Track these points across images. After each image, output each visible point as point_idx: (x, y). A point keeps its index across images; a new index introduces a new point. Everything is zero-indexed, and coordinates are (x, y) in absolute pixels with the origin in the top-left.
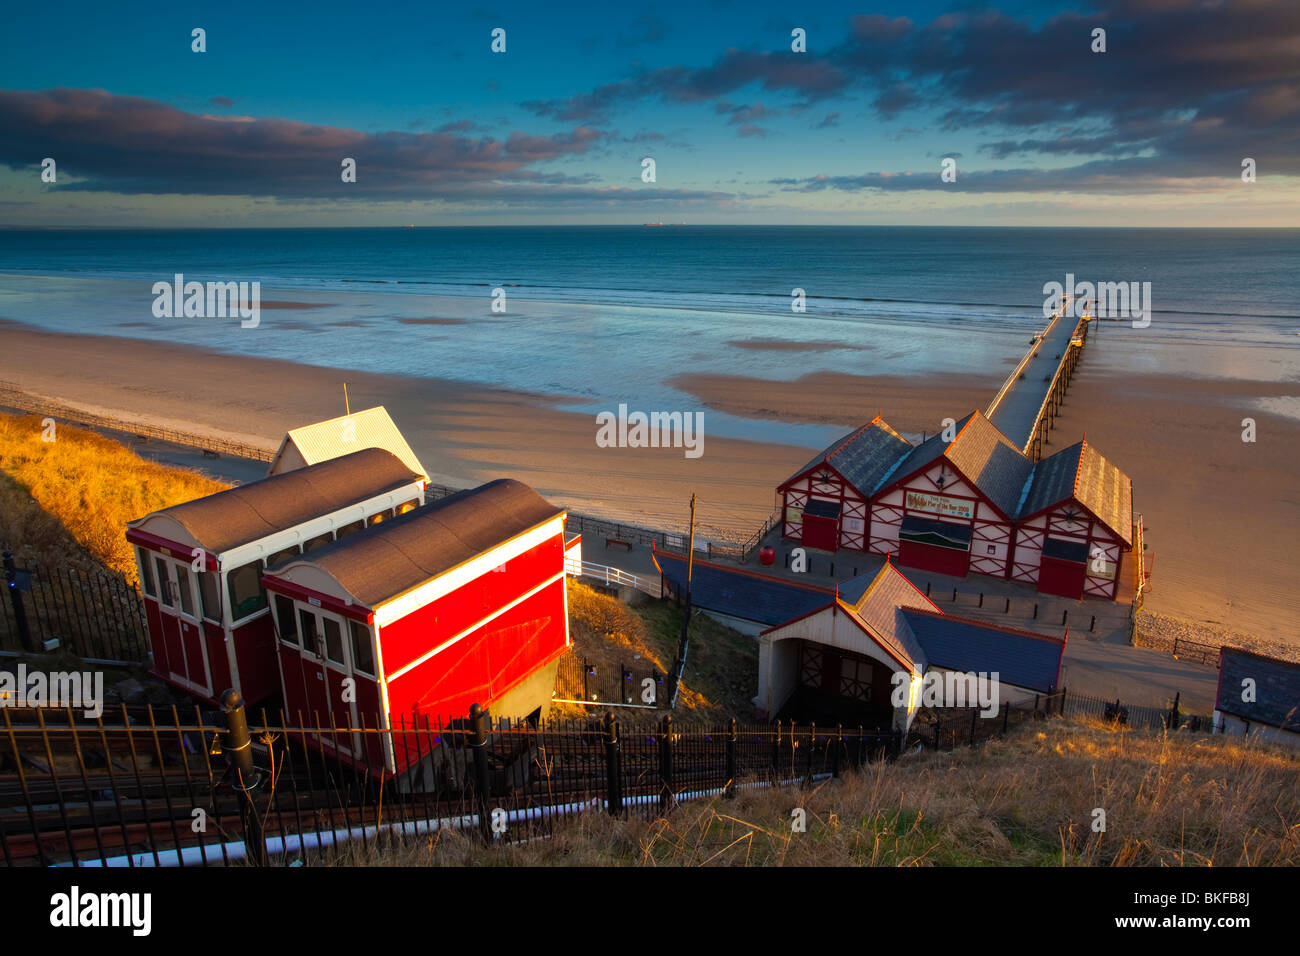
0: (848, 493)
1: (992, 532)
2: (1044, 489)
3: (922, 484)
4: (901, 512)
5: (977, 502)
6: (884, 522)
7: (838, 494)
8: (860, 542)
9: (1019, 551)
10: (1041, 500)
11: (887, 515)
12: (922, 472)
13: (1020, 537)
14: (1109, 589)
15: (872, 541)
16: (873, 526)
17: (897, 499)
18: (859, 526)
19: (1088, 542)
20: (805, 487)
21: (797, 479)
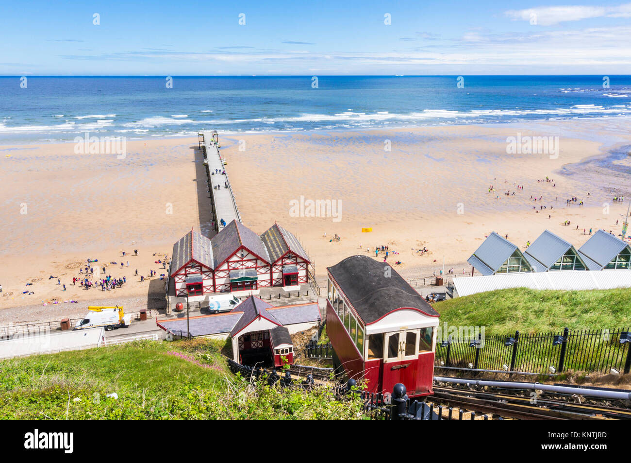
0: (203, 270)
1: (262, 270)
2: (274, 248)
3: (235, 258)
4: (227, 272)
5: (256, 260)
6: (221, 277)
7: (199, 271)
8: (212, 289)
9: (274, 274)
10: (276, 253)
11: (222, 274)
12: (234, 254)
13: (274, 269)
14: (305, 279)
15: (217, 287)
16: (216, 280)
17: (225, 267)
18: (210, 282)
19: (296, 265)
20: (183, 272)
21: (180, 270)
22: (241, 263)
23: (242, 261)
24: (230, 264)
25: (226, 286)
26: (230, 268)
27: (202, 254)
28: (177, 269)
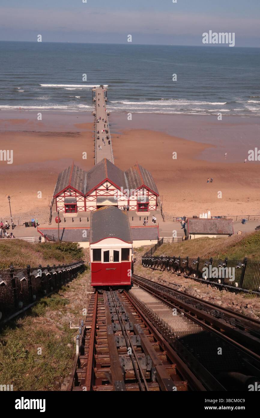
0: (77, 194)
3: (101, 187)
4: (95, 197)
6: (90, 201)
7: (75, 195)
8: (83, 209)
9: (130, 202)
11: (91, 198)
12: (102, 184)
13: (131, 198)
14: (155, 207)
15: (87, 207)
16: (87, 203)
17: (94, 193)
18: (82, 204)
19: (148, 196)
20: (63, 195)
21: (61, 193)
22: (106, 191)
23: (107, 189)
24: (98, 191)
25: (93, 207)
26: (98, 194)
27: (78, 182)
28: (59, 192)
